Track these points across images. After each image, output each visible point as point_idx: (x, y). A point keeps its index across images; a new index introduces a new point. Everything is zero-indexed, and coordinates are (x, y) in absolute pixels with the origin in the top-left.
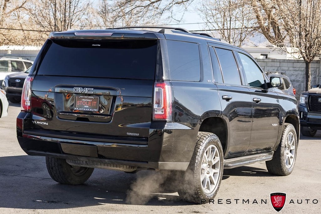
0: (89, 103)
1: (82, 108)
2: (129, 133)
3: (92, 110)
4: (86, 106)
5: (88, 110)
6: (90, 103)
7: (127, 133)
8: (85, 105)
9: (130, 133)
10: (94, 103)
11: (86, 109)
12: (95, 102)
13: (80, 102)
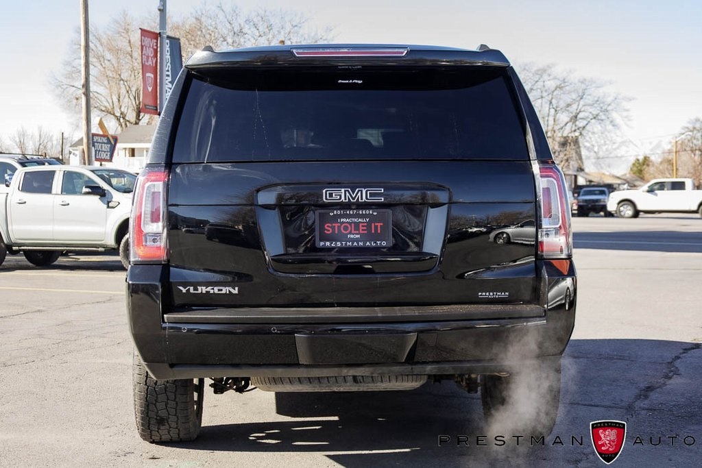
0: (361, 228)
1: (341, 241)
2: (484, 294)
3: (374, 245)
4: (352, 236)
5: (361, 244)
6: (365, 228)
7: (480, 294)
8: (350, 233)
9: (487, 294)
10: (376, 227)
11: (355, 244)
12: (379, 224)
13: (333, 228)
